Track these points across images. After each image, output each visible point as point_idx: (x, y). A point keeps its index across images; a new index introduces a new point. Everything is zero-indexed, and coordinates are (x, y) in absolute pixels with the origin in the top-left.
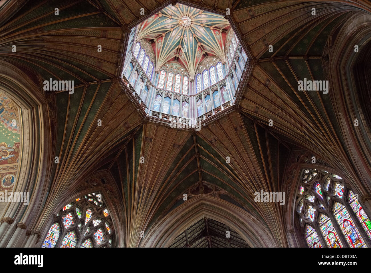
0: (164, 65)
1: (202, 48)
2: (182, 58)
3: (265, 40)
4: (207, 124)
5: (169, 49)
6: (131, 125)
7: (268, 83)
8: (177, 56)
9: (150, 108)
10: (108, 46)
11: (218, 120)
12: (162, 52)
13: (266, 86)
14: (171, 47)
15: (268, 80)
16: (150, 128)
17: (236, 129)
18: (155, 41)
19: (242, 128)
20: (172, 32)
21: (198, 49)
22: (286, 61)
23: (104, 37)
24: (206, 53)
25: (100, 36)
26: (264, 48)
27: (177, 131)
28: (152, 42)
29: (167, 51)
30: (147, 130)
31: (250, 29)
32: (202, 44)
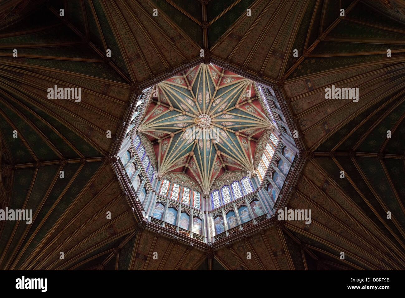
0: (168, 173)
1: (221, 159)
2: (193, 170)
3: (325, 123)
4: (232, 243)
5: (177, 154)
6: (119, 231)
7: (326, 186)
8: (187, 165)
9: (148, 213)
10: (107, 108)
11: (249, 238)
12: (167, 156)
13: (324, 190)
14: (180, 151)
15: (327, 182)
16: (147, 239)
17: (275, 254)
18: (159, 141)
19: (283, 252)
20: (183, 133)
21: (217, 159)
22: (353, 159)
23: (105, 94)
24: (226, 166)
25: (99, 91)
26: (323, 135)
27: (185, 250)
28: (155, 143)
29: (175, 156)
30: (141, 242)
31: (306, 106)
32: (222, 153)
